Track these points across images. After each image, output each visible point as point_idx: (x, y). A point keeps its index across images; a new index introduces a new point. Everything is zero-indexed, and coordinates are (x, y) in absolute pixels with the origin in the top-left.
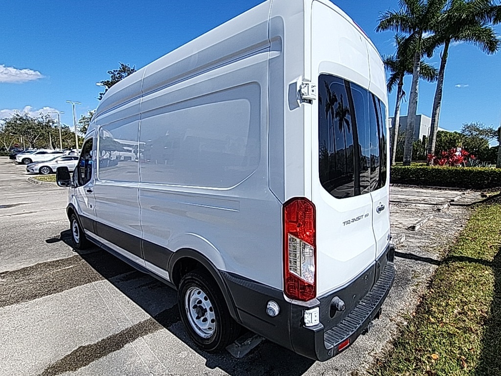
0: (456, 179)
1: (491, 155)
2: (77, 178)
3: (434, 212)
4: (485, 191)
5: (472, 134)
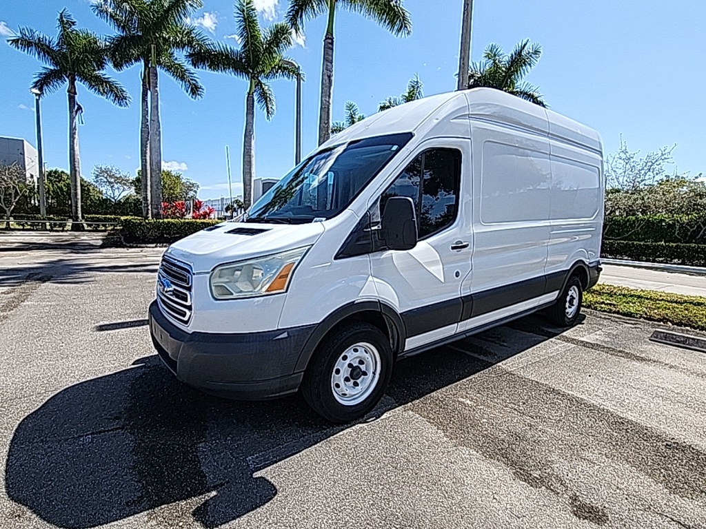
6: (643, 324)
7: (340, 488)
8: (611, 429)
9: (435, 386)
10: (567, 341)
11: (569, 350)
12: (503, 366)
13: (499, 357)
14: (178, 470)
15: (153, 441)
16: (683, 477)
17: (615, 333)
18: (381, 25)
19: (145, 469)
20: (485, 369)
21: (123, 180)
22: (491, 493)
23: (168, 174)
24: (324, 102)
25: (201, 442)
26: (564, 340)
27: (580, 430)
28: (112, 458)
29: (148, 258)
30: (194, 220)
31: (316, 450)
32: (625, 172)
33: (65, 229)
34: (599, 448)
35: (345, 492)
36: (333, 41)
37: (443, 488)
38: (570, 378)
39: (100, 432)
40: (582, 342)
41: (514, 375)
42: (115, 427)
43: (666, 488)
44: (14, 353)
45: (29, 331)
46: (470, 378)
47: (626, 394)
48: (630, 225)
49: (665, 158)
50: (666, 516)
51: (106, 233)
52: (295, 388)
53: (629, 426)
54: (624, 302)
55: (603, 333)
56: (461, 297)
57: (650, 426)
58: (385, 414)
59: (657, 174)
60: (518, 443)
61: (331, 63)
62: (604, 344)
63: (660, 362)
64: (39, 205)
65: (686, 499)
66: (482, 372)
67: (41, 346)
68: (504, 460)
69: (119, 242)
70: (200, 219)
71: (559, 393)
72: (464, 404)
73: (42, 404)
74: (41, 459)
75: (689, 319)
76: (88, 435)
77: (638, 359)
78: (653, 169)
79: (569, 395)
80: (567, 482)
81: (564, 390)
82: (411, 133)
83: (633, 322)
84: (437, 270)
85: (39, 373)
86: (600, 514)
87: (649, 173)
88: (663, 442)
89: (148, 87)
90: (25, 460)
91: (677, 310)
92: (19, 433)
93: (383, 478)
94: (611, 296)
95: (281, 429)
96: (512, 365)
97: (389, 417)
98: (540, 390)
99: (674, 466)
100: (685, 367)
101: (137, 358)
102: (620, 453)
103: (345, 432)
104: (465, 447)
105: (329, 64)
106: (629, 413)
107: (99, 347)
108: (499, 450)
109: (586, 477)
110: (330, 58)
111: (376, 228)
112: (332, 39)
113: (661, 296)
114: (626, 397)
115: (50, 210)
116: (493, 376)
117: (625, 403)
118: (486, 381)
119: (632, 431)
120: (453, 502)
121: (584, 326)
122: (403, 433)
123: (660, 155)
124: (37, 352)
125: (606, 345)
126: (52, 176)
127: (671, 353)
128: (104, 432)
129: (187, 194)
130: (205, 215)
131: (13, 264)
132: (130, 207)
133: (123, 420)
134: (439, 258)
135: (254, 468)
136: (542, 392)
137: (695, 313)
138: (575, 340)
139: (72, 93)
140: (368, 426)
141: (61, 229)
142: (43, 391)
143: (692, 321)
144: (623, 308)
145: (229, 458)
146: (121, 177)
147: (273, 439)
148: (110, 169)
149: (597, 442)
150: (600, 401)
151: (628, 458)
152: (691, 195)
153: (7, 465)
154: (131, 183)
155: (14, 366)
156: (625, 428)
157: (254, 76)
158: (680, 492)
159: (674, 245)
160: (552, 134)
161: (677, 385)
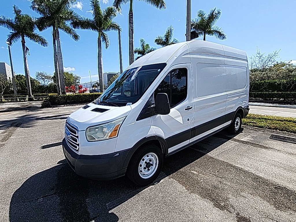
6: (267, 131)
7: (144, 216)
8: (253, 181)
9: (182, 166)
10: (236, 141)
11: (236, 145)
12: (210, 155)
13: (208, 151)
14: (78, 212)
15: (68, 199)
16: (282, 202)
17: (255, 136)
18: (153, 5)
19: (65, 212)
20: (202, 156)
21: (48, 77)
22: (204, 214)
23: (67, 73)
24: (131, 41)
25: (87, 198)
26: (235, 141)
27: (240, 183)
28: (52, 208)
29: (61, 112)
30: (79, 94)
31: (134, 199)
32: (259, 62)
33: (26, 100)
34: (248, 190)
35: (146, 217)
36: (132, 14)
37: (185, 213)
38: (237, 158)
39: (46, 196)
40: (242, 141)
41: (214, 158)
42: (52, 193)
43: (275, 207)
44: (8, 161)
45: (14, 151)
46: (196, 161)
47: (259, 165)
48: (262, 85)
49: (276, 55)
50: (274, 220)
51: (43, 101)
52: (124, 174)
53: (260, 179)
54: (259, 122)
55: (250, 136)
56: (190, 129)
57: (269, 179)
58: (162, 180)
59: (273, 62)
60: (215, 190)
61: (133, 24)
62: (251, 142)
63: (274, 149)
64: (14, 90)
65: (282, 212)
66: (201, 158)
67: (19, 157)
68: (209, 198)
69: (48, 105)
70: (82, 93)
71: (232, 166)
72: (193, 173)
73: (22, 184)
74: (23, 210)
75: (286, 128)
76: (41, 198)
77: (264, 148)
78: (271, 60)
79: (236, 166)
80: (235, 207)
81: (234, 164)
82: (165, 63)
83: (263, 130)
84: (180, 119)
85: (19, 170)
86: (248, 220)
87: (269, 62)
88: (274, 186)
89: (55, 38)
90: (17, 211)
91: (281, 124)
92: (13, 199)
93: (161, 210)
94: (254, 119)
95: (119, 190)
96: (213, 154)
97: (163, 182)
98: (224, 165)
99: (278, 197)
100: (284, 150)
101: (59, 161)
102: (256, 192)
103: (145, 190)
104: (194, 194)
105: (131, 24)
106: (261, 173)
107: (43, 156)
108: (208, 194)
109: (242, 204)
110: (132, 22)
111: (153, 106)
112: (132, 13)
113: (274, 118)
114: (259, 166)
115: (18, 92)
116: (205, 159)
117: (259, 169)
118: (203, 162)
119: (261, 182)
120: (189, 219)
121: (243, 133)
122: (169, 189)
123: (274, 54)
124: (18, 161)
125: (252, 142)
126: (18, 77)
127: (278, 144)
128: (48, 196)
129: (76, 81)
130: (84, 91)
131: (5, 118)
132: (52, 88)
133: (55, 190)
134: (180, 114)
135: (109, 209)
136: (225, 166)
137: (288, 125)
138: (239, 140)
139: (23, 42)
140: (154, 186)
141: (24, 100)
142: (22, 179)
143: (287, 129)
144: (259, 124)
145: (99, 205)
146: (47, 76)
147: (116, 195)
148: (43, 73)
149: (247, 188)
150: (249, 169)
151: (260, 194)
152: (287, 71)
153: (10, 214)
154: (52, 78)
155: (9, 168)
156: (259, 180)
157: (100, 30)
158: (280, 209)
159: (281, 93)
160: (225, 56)
161: (280, 159)
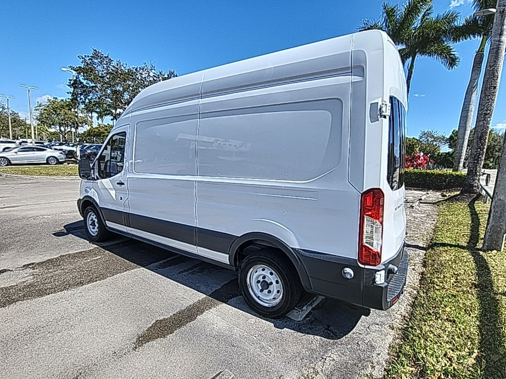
0: (420, 181)
1: (443, 160)
2: (97, 171)
3: (408, 209)
4: (444, 192)
5: (428, 140)
160: (205, 93)
